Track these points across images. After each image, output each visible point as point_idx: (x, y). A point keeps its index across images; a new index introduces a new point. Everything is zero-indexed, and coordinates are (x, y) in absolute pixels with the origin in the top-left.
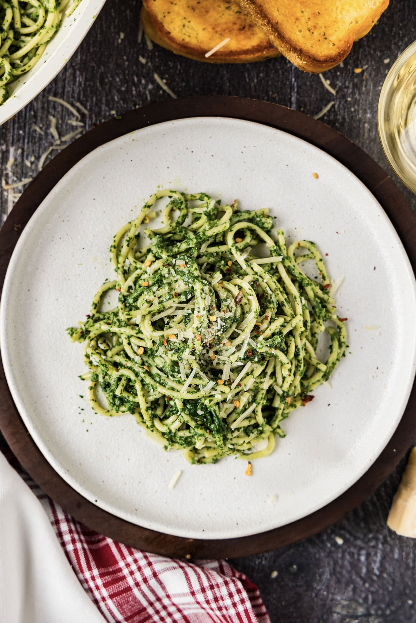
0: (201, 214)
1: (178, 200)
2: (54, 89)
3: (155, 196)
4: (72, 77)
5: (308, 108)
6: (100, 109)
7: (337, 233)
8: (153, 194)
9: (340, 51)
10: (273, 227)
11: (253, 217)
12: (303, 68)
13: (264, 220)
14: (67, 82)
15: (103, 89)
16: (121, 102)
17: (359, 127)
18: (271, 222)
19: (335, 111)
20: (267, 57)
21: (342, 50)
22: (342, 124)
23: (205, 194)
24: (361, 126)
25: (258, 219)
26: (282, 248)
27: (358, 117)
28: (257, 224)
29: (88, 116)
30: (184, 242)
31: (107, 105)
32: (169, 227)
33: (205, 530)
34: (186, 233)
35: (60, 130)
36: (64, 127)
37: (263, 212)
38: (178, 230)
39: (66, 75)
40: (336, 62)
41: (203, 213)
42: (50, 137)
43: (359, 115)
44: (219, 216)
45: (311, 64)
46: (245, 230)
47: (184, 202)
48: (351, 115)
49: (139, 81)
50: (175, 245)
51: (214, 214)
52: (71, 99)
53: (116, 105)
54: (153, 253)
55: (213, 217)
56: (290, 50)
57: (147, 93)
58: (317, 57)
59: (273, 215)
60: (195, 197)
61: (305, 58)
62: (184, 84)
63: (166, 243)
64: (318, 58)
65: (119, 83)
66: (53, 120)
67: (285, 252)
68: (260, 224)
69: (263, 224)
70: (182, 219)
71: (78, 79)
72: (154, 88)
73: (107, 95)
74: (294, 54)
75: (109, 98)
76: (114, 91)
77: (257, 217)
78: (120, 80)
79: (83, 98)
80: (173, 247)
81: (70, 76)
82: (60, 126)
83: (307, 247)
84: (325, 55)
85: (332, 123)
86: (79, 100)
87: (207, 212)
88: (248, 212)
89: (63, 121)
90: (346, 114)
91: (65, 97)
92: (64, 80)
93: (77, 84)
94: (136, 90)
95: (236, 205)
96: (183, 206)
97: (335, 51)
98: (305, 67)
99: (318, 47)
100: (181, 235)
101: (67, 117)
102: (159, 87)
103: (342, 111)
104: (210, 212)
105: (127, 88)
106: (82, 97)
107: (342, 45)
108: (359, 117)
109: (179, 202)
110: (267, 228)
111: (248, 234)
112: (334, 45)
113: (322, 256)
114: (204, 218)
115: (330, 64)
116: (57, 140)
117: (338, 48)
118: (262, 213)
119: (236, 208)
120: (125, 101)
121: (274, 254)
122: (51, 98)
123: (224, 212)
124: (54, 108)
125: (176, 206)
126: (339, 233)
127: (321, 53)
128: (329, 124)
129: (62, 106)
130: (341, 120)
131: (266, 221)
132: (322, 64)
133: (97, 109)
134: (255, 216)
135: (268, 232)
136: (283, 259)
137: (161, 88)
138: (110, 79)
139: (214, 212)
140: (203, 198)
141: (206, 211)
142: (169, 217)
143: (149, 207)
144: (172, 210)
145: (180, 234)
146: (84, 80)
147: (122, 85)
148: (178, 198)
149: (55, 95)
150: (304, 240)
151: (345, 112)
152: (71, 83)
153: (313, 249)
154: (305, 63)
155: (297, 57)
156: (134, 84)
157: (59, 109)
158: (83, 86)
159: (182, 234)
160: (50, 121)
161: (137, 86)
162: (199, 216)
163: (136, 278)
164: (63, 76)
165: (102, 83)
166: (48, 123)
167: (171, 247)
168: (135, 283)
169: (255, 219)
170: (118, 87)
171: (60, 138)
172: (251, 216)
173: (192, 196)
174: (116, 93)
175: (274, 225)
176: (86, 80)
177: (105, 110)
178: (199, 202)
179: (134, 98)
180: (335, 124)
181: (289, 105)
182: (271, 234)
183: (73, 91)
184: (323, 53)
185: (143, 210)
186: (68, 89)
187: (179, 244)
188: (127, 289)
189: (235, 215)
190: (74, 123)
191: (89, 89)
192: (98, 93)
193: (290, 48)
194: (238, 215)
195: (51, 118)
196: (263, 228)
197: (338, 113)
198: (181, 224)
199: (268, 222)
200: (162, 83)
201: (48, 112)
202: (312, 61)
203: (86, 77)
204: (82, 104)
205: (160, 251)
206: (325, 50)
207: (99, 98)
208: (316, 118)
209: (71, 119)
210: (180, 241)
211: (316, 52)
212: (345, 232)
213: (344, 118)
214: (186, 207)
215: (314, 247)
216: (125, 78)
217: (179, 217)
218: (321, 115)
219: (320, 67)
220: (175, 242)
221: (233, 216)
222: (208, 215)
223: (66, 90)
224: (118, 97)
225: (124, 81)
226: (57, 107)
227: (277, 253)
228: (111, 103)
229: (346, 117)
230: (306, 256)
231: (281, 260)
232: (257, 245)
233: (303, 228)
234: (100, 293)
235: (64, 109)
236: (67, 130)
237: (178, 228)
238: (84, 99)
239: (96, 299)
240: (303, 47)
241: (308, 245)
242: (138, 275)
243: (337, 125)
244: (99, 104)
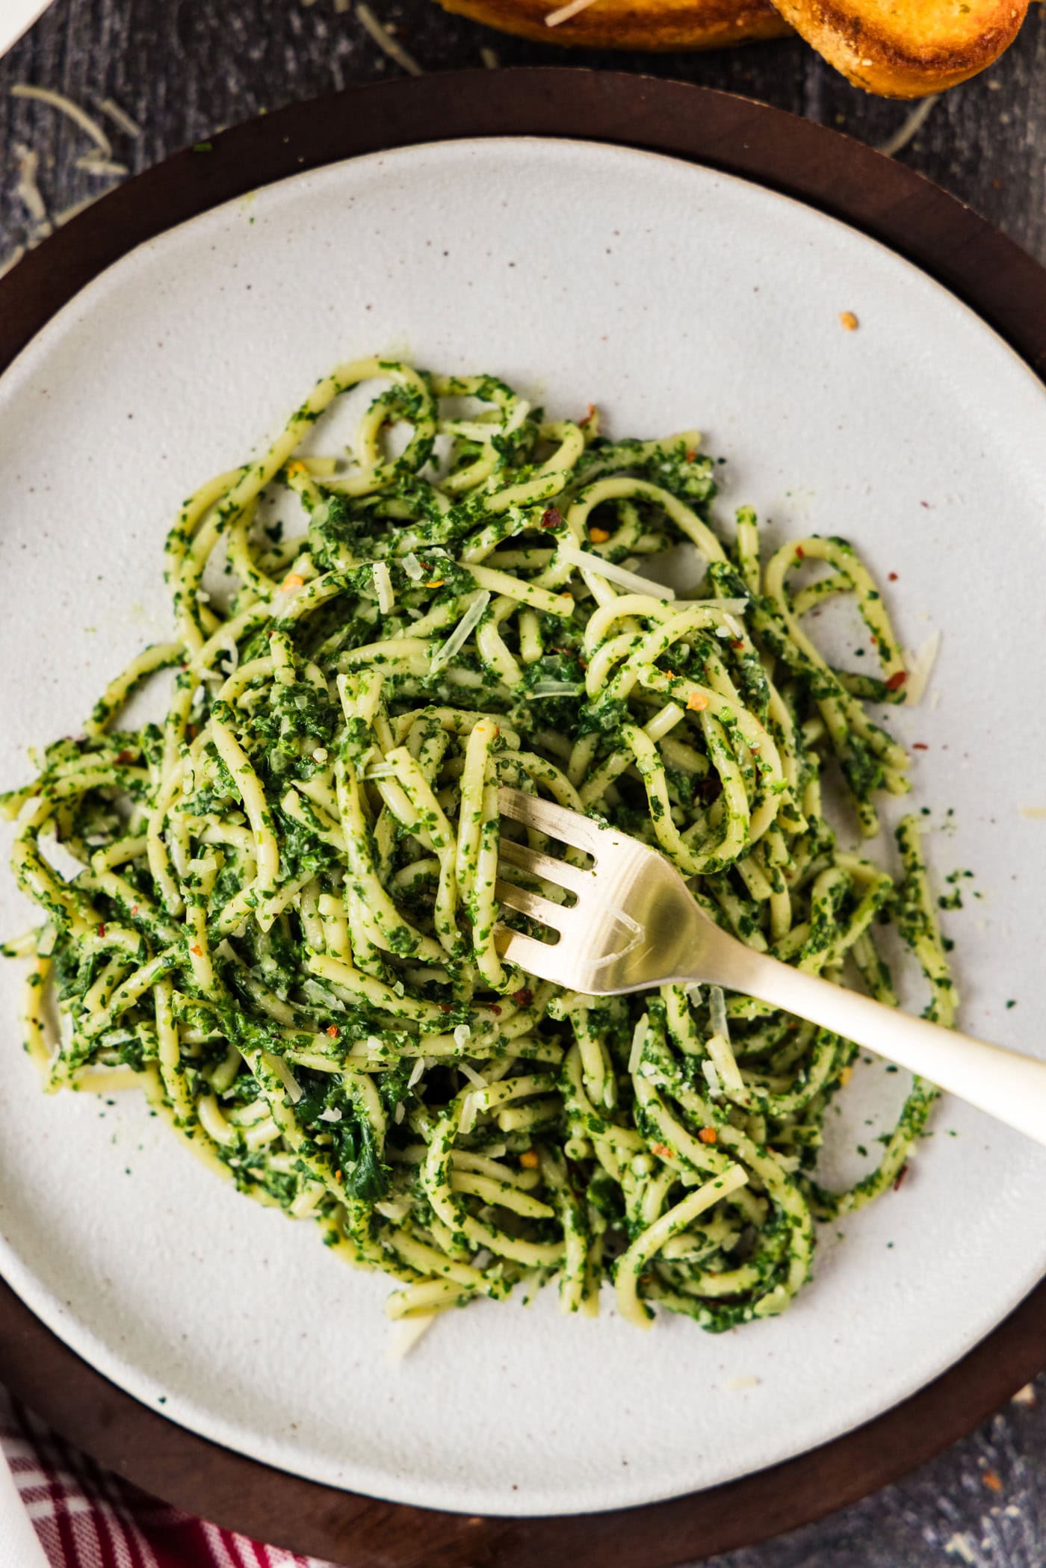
0: (480, 444)
1: (406, 390)
2: (28, 56)
3: (332, 384)
4: (88, 17)
5: (860, 113)
6: (181, 119)
7: (925, 504)
8: (326, 374)
9: (984, 31)
10: (713, 492)
11: (650, 460)
12: (863, 79)
13: (684, 469)
14: (70, 32)
15: (192, 54)
16: (250, 98)
17: (1026, 175)
18: (710, 475)
19: (947, 124)
20: (748, 38)
21: (991, 29)
22: (971, 168)
23: (496, 379)
24: (1033, 173)
25: (667, 468)
26: (747, 568)
27: (1022, 142)
28: (664, 484)
29: (140, 143)
30: (413, 526)
31: (204, 107)
32: (372, 477)
33: (519, 1484)
34: (428, 499)
35: (51, 191)
36: (64, 180)
37: (683, 444)
38: (401, 487)
39: (68, 10)
40: (970, 66)
41: (488, 441)
42: (17, 213)
43: (1025, 136)
44: (540, 455)
45: (889, 68)
46: (621, 502)
47: (427, 399)
48: (999, 137)
49: (309, 28)
50: (386, 536)
51: (523, 447)
52: (85, 90)
53: (231, 109)
54: (312, 555)
55: (521, 457)
56: (822, 21)
57: (335, 67)
58: (908, 48)
59: (714, 452)
60: (463, 386)
61: (869, 49)
62: (453, 38)
63: (356, 524)
64: (913, 51)
65: (243, 37)
66: (28, 159)
67: (754, 582)
68: (675, 484)
69: (683, 481)
70: (416, 453)
71: (107, 24)
72: (355, 53)
73: (202, 75)
74: (834, 35)
75: (210, 84)
76: (227, 63)
77: (664, 459)
78: (247, 26)
79: (125, 84)
80: (377, 539)
81: (82, 13)
82: (49, 176)
83: (828, 558)
84: (933, 41)
85: (938, 164)
86: (111, 93)
87: (502, 439)
88: (635, 445)
89: (59, 161)
90: (984, 133)
91: (67, 82)
92: (63, 28)
93: (105, 38)
94: (297, 58)
95: (594, 423)
96: (423, 411)
97: (968, 30)
98: (868, 78)
99: (914, 14)
100: (410, 502)
101: (72, 148)
102: (372, 49)
103: (970, 125)
104: (511, 439)
105: (268, 52)
106: (120, 81)
107: (993, 13)
108: (1026, 144)
109: (412, 397)
110: (697, 496)
111: (630, 516)
112: (966, 9)
113: (876, 580)
114: (491, 458)
115: (949, 72)
116: (41, 222)
117: (979, 20)
118: (679, 446)
119: (594, 433)
120: (262, 93)
121: (719, 589)
122: (20, 90)
123: (555, 444)
124: (31, 118)
125: (399, 410)
126: (930, 504)
127: (922, 34)
128: (927, 168)
129: (56, 111)
130: (967, 154)
131: (694, 473)
132: (925, 69)
133: (168, 122)
134: (657, 458)
135: (700, 508)
136: (749, 608)
137: (379, 52)
138: (214, 22)
139: (524, 441)
140: (491, 392)
141: (498, 437)
142: (376, 447)
143: (312, 417)
144: (387, 423)
145: (407, 498)
146: (127, 25)
147: (250, 43)
148: (408, 385)
149: (33, 80)
150: (816, 536)
151: (979, 127)
152: (87, 36)
153: (845, 560)
154: (868, 63)
155: (844, 42)
156: (290, 38)
157: (47, 121)
158: (124, 45)
159: (415, 500)
160: (18, 162)
161: (299, 43)
162: (473, 450)
163: (247, 628)
164: (57, 14)
165: (187, 35)
166: (10, 166)
167: (369, 540)
168: (242, 643)
169: (656, 469)
170: (240, 50)
171: (49, 215)
172: (642, 458)
173: (454, 381)
174: (233, 69)
175: (719, 484)
176: (134, 26)
177: (198, 125)
178: (477, 406)
179: (291, 86)
180: (945, 165)
181: (796, 104)
182: (710, 513)
183: (93, 63)
184: (930, 35)
185: (293, 425)
186: (75, 55)
187: (397, 532)
188: (212, 659)
189: (593, 453)
190: (97, 168)
191: (143, 56)
192: (174, 69)
193: (823, 14)
194: (601, 454)
195: (21, 150)
196: (683, 496)
197: (958, 130)
198: (414, 470)
199: (700, 476)
200: (382, 34)
201: (11, 132)
202: (890, 60)
203: (133, 17)
204: (121, 103)
205: (331, 546)
206: (936, 27)
207: (177, 83)
208: (887, 151)
209: (85, 155)
210: (403, 523)
211: (907, 31)
212: (950, 501)
213: (976, 148)
214: (434, 415)
215: (851, 554)
216: (260, 19)
217: (409, 447)
218: (902, 138)
219: (916, 79)
220: (390, 525)
221: (585, 456)
222: (504, 446)
223: (69, 60)
224: (238, 82)
225: (258, 30)
226: (39, 115)
227: (730, 587)
228: (217, 102)
229: (985, 144)
230: (825, 587)
231: (742, 611)
232: (659, 551)
233: (812, 493)
234: (131, 677)
235: (64, 122)
236: (72, 189)
237: (402, 480)
238: (129, 88)
239: (112, 694)
240: (862, 12)
241: (829, 550)
242: (256, 619)
243: (955, 168)
244: (177, 105)
